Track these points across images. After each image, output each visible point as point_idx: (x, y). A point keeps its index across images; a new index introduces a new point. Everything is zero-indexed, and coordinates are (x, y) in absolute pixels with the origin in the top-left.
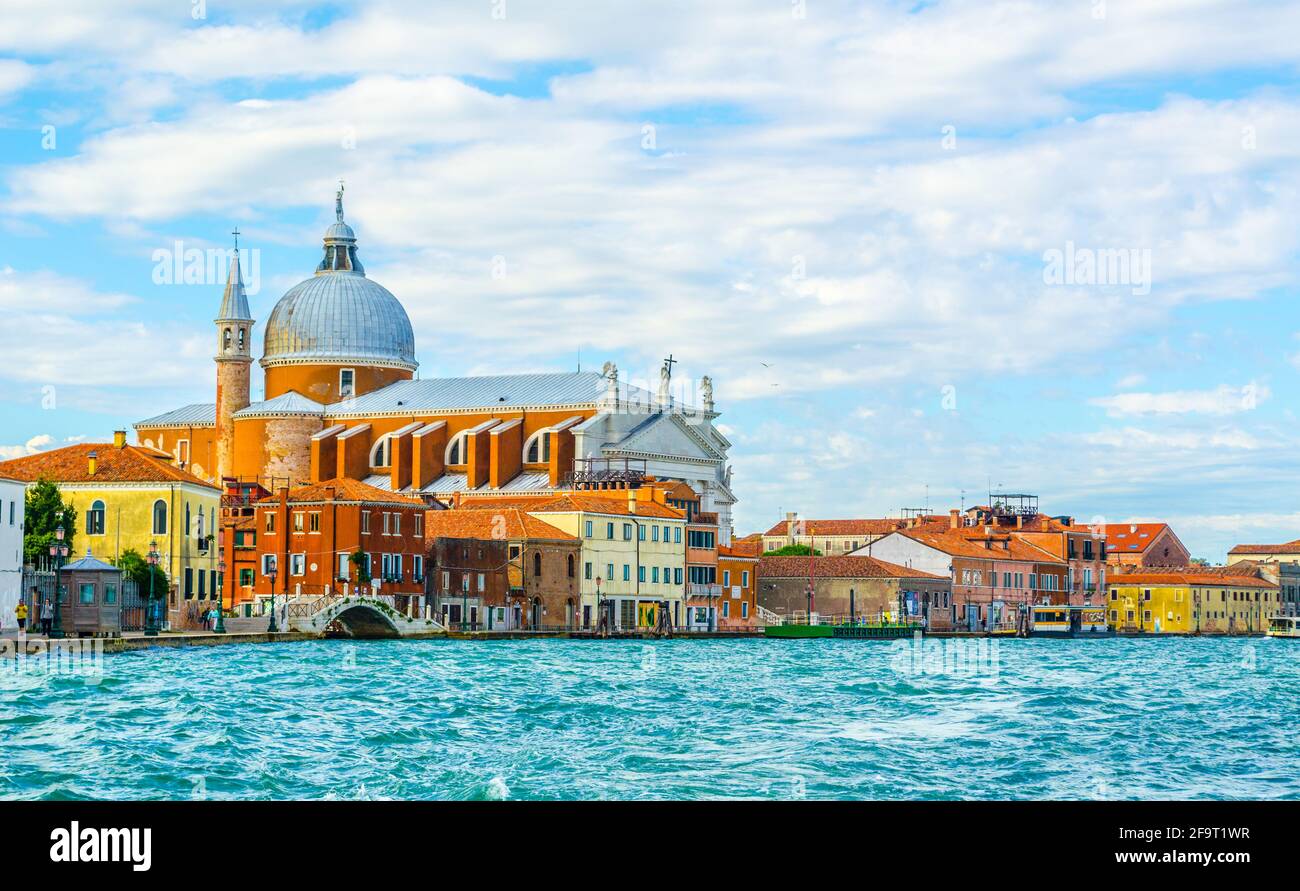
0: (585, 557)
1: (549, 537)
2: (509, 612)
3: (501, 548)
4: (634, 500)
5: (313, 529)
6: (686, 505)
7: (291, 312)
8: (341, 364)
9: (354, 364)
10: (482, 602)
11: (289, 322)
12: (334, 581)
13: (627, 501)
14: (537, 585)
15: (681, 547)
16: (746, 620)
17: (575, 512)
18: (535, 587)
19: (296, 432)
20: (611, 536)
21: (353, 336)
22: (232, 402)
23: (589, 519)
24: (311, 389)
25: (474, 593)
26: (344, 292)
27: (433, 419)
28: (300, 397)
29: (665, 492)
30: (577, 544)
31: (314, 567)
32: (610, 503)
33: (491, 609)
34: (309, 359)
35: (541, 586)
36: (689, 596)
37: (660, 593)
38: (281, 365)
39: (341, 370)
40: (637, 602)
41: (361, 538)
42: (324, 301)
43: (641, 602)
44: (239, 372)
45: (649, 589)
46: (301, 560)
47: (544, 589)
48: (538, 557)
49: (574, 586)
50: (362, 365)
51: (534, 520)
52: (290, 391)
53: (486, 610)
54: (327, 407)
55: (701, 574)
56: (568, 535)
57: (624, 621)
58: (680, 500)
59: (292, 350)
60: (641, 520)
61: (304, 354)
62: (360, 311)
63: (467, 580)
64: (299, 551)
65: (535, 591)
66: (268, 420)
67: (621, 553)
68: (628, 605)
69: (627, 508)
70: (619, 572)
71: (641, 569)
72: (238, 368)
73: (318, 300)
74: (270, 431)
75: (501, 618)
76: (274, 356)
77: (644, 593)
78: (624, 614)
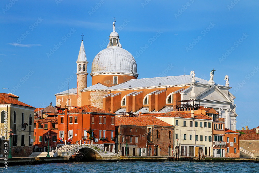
0: (175, 132)
1: (162, 125)
2: (147, 150)
3: (144, 128)
4: (193, 113)
5: (75, 122)
6: (212, 116)
7: (99, 59)
8: (114, 74)
9: (117, 74)
10: (137, 146)
11: (98, 62)
12: (82, 139)
13: (191, 114)
14: (158, 141)
15: (211, 129)
16: (236, 154)
17: (172, 117)
18: (157, 142)
19: (99, 95)
20: (185, 125)
21: (117, 66)
22: (81, 87)
23: (177, 119)
24: (104, 82)
25: (134, 144)
26: (114, 52)
27: (139, 91)
28: (101, 85)
29: (205, 111)
30: (172, 128)
31: (76, 135)
32: (185, 114)
33: (140, 149)
34: (104, 73)
35: (159, 141)
36: (214, 145)
37: (203, 144)
38: (96, 75)
39: (114, 76)
40: (195, 147)
41: (91, 124)
42: (108, 55)
43: (196, 147)
44: (83, 77)
45: (199, 142)
46: (71, 132)
47: (160, 142)
48: (157, 131)
49: (171, 142)
50: (120, 74)
51: (157, 120)
52: (98, 83)
53: (139, 149)
54: (109, 88)
55: (218, 138)
56: (169, 125)
57: (190, 153)
58: (210, 114)
59: (99, 70)
60: (196, 120)
61: (102, 72)
62: (119, 58)
63: (131, 139)
64: (71, 129)
65: (157, 143)
66: (91, 92)
67: (189, 131)
68: (191, 148)
69: (191, 116)
70: (188, 137)
71: (196, 136)
72: (83, 76)
73: (106, 55)
74: (91, 95)
75: (144, 152)
76: (94, 73)
77: (197, 144)
78: (190, 151)
